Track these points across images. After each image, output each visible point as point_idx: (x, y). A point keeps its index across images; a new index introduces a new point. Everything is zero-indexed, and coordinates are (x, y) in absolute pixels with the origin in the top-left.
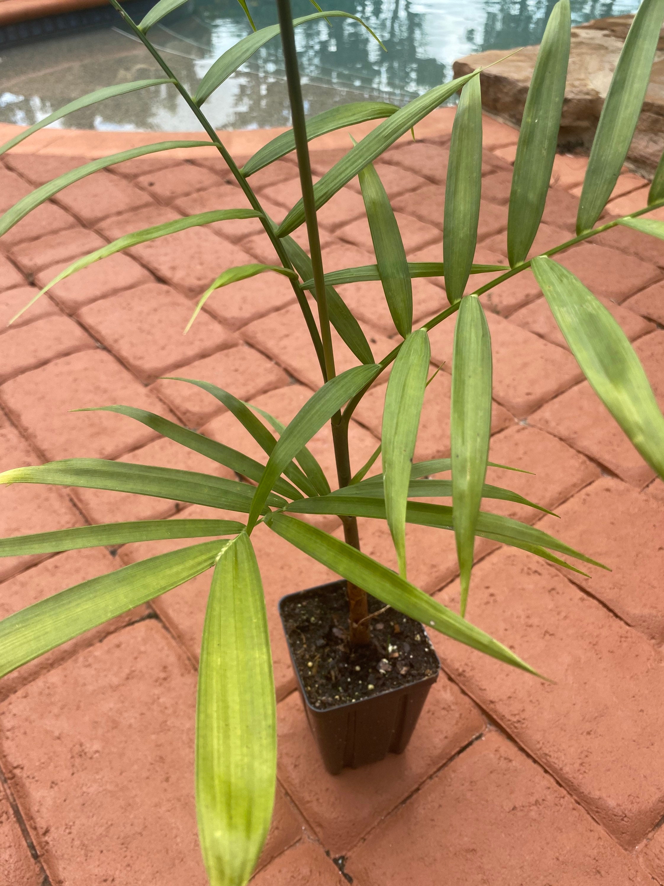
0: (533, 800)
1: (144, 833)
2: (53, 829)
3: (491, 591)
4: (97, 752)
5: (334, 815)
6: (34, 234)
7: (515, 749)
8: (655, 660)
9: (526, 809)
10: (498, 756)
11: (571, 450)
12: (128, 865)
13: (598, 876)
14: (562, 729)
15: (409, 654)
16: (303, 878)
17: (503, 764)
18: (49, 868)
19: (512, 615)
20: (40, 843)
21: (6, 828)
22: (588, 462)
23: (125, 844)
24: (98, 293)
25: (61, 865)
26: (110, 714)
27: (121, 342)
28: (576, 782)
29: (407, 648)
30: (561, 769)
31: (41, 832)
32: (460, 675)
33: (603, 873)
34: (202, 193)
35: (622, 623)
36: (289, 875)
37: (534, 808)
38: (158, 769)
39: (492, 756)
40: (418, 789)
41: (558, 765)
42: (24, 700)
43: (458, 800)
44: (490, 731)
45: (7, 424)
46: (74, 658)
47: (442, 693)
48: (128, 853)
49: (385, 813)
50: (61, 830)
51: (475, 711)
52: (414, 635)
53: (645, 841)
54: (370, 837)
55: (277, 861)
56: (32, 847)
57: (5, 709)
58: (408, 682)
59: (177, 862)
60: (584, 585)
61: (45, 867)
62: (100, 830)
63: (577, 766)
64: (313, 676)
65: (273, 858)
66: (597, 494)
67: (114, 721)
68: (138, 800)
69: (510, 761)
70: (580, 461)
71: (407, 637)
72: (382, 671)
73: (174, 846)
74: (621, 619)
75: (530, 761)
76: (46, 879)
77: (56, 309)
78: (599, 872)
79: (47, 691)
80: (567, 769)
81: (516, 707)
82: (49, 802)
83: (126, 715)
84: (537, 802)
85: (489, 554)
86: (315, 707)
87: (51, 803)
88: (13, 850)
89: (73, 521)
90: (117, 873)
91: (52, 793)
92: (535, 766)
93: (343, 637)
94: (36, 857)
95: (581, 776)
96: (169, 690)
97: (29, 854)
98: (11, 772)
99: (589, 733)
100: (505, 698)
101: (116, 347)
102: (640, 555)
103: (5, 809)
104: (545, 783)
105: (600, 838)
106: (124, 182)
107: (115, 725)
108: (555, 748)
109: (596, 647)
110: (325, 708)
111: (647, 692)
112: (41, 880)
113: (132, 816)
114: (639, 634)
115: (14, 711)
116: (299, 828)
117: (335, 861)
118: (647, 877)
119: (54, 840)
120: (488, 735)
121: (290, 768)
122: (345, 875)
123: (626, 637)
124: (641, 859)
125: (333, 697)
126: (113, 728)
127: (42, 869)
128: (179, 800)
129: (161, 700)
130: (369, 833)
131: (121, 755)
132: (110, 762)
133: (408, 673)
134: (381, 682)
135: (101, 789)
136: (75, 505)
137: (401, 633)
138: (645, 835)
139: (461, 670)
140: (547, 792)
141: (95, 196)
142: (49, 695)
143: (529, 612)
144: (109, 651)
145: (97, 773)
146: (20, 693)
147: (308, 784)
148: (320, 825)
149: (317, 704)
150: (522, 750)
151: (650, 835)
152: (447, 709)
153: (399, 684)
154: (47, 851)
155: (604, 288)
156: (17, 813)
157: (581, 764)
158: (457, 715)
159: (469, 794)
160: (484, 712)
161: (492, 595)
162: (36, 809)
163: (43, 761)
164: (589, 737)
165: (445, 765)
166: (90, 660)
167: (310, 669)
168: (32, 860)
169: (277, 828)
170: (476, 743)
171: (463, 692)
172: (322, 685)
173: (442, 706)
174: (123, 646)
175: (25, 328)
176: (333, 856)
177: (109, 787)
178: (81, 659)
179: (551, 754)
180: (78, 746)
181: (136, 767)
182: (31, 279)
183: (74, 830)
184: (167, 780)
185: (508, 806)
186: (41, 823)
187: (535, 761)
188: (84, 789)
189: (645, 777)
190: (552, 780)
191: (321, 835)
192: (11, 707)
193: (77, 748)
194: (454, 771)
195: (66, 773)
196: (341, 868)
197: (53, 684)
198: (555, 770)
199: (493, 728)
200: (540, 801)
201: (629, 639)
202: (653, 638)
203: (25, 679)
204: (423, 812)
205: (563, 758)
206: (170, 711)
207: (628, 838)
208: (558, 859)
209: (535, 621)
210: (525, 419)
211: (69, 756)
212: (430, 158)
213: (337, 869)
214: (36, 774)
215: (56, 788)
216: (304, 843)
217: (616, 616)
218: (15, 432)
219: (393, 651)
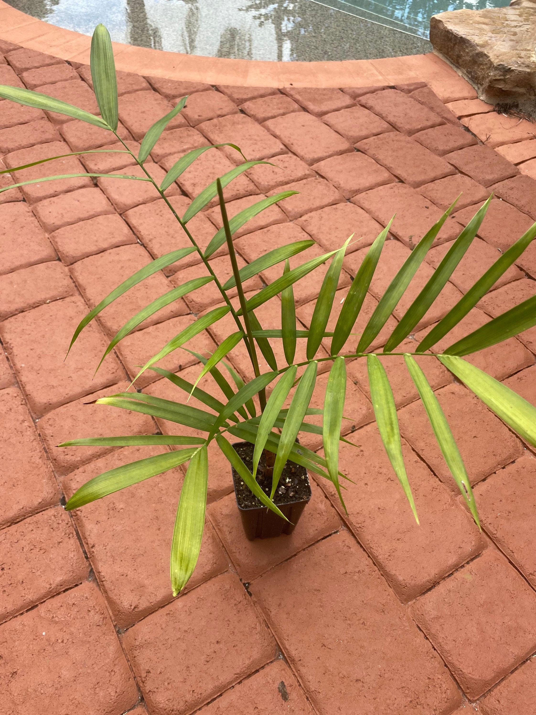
0: (357, 570)
1: (144, 555)
2: (96, 546)
3: (362, 448)
4: (122, 509)
5: (247, 561)
6: (99, 143)
7: (354, 542)
8: (449, 504)
9: (352, 574)
10: (343, 544)
11: (437, 361)
12: (135, 570)
13: (383, 614)
14: (383, 535)
15: (297, 485)
16: (226, 590)
17: (345, 549)
18: (94, 564)
19: (371, 465)
20: (89, 552)
21: (72, 541)
22: (446, 372)
23: (134, 558)
24: (141, 200)
25: (100, 564)
26: (131, 489)
27: (154, 241)
28: (383, 564)
29: (296, 481)
30: (377, 557)
31: (90, 546)
32: (332, 496)
33: (386, 612)
34: (220, 119)
35: (437, 479)
36: (219, 587)
37: (357, 574)
38: (155, 523)
39: (340, 543)
40: (295, 555)
41: (376, 553)
42: (84, 474)
43: (316, 564)
44: (343, 530)
45: (77, 293)
46: (112, 454)
47: (320, 504)
48: (135, 564)
49: (275, 564)
50: (101, 547)
51: (337, 517)
52: (302, 475)
53: (414, 601)
54: (264, 576)
55: (213, 579)
56: (85, 552)
57: (73, 478)
58: (293, 501)
59: (160, 572)
60: (420, 453)
61: (92, 564)
62: (122, 550)
63: (386, 556)
64: (243, 490)
65: (211, 578)
66: (445, 395)
67: (132, 493)
68: (142, 537)
69: (350, 548)
70: (441, 370)
71: (298, 475)
72: (280, 493)
73: (160, 564)
74: (437, 477)
75: (362, 550)
76: (92, 569)
77: (111, 208)
78: (384, 612)
79: (96, 471)
80: (380, 557)
81: (360, 519)
82: (95, 531)
83: (139, 491)
84: (359, 572)
85: (366, 425)
86: (241, 507)
87: (96, 532)
88: (75, 553)
89: (116, 368)
90: (129, 572)
91: (97, 526)
92: (364, 553)
93: (263, 471)
94: (87, 558)
95: (387, 562)
96: (165, 480)
97: (84, 556)
98: (75, 512)
99: (398, 540)
100: (355, 513)
101: (150, 245)
102: (461, 439)
103: (71, 531)
104: (367, 562)
105: (389, 595)
106: (166, 102)
107: (133, 495)
108: (377, 545)
109: (417, 492)
110: (246, 508)
111: (439, 522)
112: (89, 570)
113: (138, 545)
114: (446, 488)
115: (78, 480)
116: (227, 565)
117: (244, 584)
118: (410, 619)
119: (97, 551)
120: (342, 532)
121: (227, 533)
122: (248, 592)
123: (437, 489)
124: (409, 609)
125: (251, 503)
126: (132, 497)
127: (90, 564)
128: (164, 541)
129: (160, 485)
130: (264, 573)
131: (135, 512)
132: (129, 515)
133: (294, 496)
134: (278, 498)
135: (123, 529)
136: (117, 357)
137: (295, 473)
138: (415, 597)
139: (333, 493)
140: (366, 567)
141: (143, 112)
142: (97, 473)
143: (382, 465)
144: (132, 453)
145: (121, 520)
146: (81, 469)
147: (236, 543)
148: (239, 565)
149: (243, 506)
150: (358, 543)
151: (418, 598)
152: (321, 514)
153: (288, 501)
154: (93, 556)
155: (496, 240)
156: (78, 534)
157: (389, 556)
158: (326, 518)
159: (323, 562)
160: (342, 519)
161: (362, 451)
162: (88, 534)
163: (92, 509)
164: (398, 542)
165: (313, 544)
166: (122, 456)
167: (242, 485)
168: (85, 559)
169: (215, 563)
170: (334, 535)
171: (332, 506)
172: (247, 495)
173: (318, 512)
174: (140, 451)
175: (89, 221)
176: (243, 582)
177: (127, 528)
178: (116, 455)
179: (374, 548)
180: (112, 504)
181: (143, 520)
182: (95, 181)
183: (108, 548)
184: (159, 529)
185: (342, 571)
186: (91, 542)
187: (364, 550)
188: (114, 527)
189: (423, 568)
190: (371, 561)
191: (238, 570)
192: (76, 477)
193: (111, 505)
194: (317, 549)
195: (105, 518)
196: (247, 588)
197: (99, 467)
198: (374, 557)
199: (346, 529)
200: (361, 571)
201: (438, 490)
202: (453, 491)
203: (84, 462)
204: (295, 567)
205: (380, 551)
206: (164, 492)
207: (405, 597)
208: (363, 602)
209: (384, 471)
210: (414, 335)
211: (107, 509)
212: (396, 105)
213: (244, 588)
214: (88, 516)
215: (99, 524)
216: (229, 573)
217: (435, 475)
218: (82, 300)
219: (289, 482)
